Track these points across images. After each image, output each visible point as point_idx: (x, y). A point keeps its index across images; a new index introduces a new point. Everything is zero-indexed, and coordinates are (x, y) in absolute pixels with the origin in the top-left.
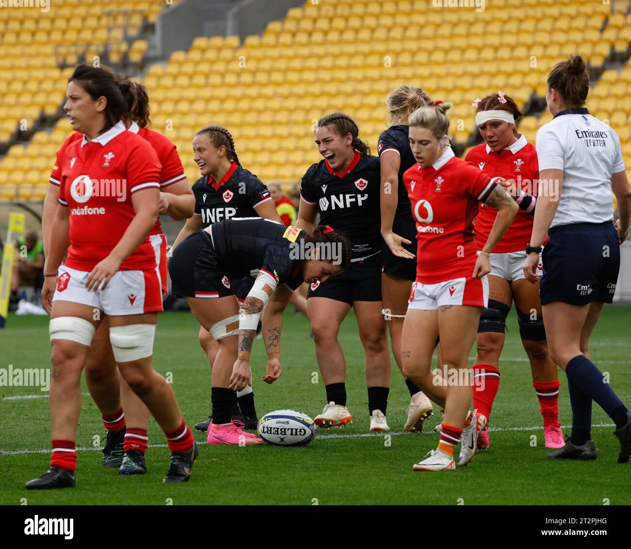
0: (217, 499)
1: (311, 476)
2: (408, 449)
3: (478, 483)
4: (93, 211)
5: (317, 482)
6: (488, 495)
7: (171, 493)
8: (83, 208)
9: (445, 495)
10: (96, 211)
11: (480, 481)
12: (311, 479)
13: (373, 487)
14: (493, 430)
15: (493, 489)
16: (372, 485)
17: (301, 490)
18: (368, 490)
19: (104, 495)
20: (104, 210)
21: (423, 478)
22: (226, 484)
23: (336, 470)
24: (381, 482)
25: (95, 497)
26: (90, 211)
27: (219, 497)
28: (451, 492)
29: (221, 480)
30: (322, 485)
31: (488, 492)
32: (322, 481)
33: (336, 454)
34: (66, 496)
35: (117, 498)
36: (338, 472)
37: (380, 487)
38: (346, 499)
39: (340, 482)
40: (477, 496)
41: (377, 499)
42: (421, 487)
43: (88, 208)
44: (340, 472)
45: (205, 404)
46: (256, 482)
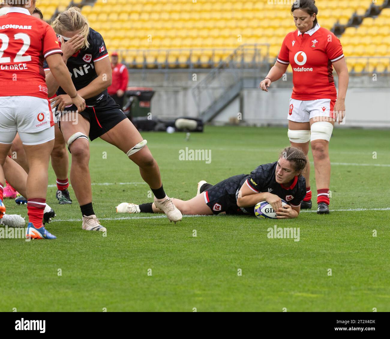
0: (183, 252)
1: (243, 238)
2: (306, 222)
3: (351, 244)
4: (306, 70)
5: (247, 242)
6: (357, 251)
7: (153, 248)
8: (301, 68)
9: (330, 251)
10: (308, 69)
11: (352, 242)
12: (243, 240)
13: (284, 245)
14: (361, 210)
15: (361, 247)
16: (283, 245)
17: (237, 247)
18: (280, 247)
19: (110, 249)
20: (312, 69)
21: (316, 241)
22: (188, 243)
23: (259, 234)
24: (289, 242)
25: (103, 250)
26: (305, 70)
27: (184, 251)
28: (334, 249)
29: (185, 240)
30: (250, 244)
31: (357, 249)
32: (250, 241)
33: (260, 224)
34: (85, 249)
35: (118, 251)
36: (261, 236)
37: (288, 246)
38: (266, 253)
39: (262, 242)
40: (351, 252)
41: (286, 253)
42: (314, 246)
43: (304, 68)
44: (263, 236)
45: (175, 192)
46: (208, 242)
